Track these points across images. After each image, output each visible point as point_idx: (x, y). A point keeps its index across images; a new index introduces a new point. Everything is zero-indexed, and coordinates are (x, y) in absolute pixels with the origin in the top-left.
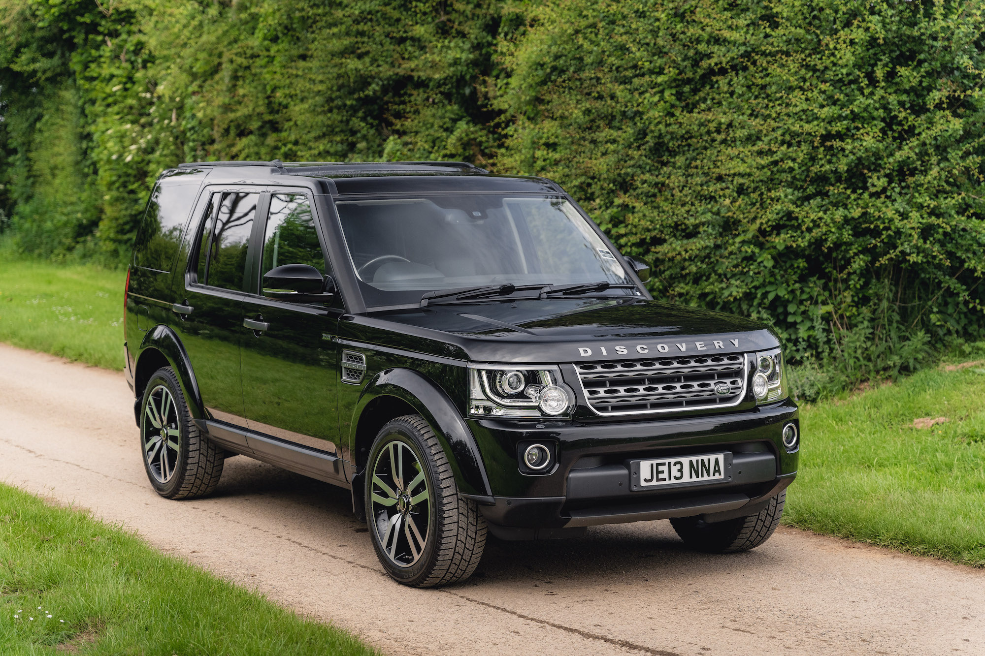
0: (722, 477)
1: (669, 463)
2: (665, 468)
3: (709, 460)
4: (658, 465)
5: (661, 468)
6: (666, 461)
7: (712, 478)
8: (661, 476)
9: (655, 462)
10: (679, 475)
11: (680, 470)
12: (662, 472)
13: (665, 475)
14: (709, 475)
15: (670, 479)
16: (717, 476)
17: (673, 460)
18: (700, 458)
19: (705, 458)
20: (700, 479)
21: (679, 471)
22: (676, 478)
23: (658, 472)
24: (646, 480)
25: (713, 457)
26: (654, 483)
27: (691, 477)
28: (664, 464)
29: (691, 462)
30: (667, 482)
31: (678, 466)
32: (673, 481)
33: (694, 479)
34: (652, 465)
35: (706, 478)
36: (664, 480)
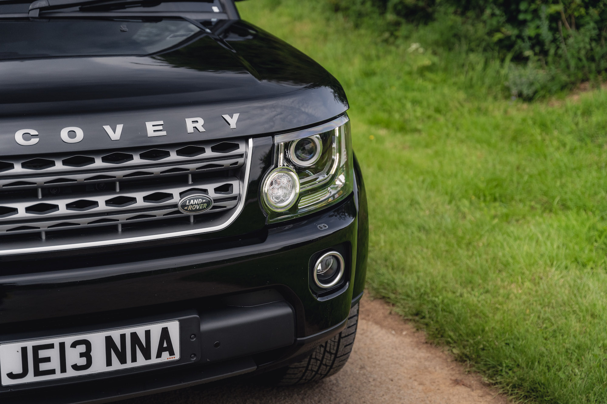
0: (177, 356)
1: (62, 346)
2: (54, 354)
3: (148, 333)
4: (36, 349)
5: (42, 354)
6: (56, 341)
7: (154, 360)
8: (43, 367)
9: (30, 344)
10: (83, 361)
11: (87, 355)
12: (48, 360)
13: (55, 364)
14: (147, 356)
15: (63, 369)
16: (166, 357)
17: (69, 340)
18: (128, 331)
19: (140, 330)
20: (130, 364)
21: (82, 355)
22: (76, 367)
23: (37, 361)
24: (11, 376)
25: (156, 329)
26: (30, 378)
27: (109, 363)
28: (51, 346)
29: (109, 341)
30: (58, 375)
31: (82, 348)
32: (71, 373)
33: (116, 365)
34: (24, 350)
35: (141, 361)
36: (53, 372)
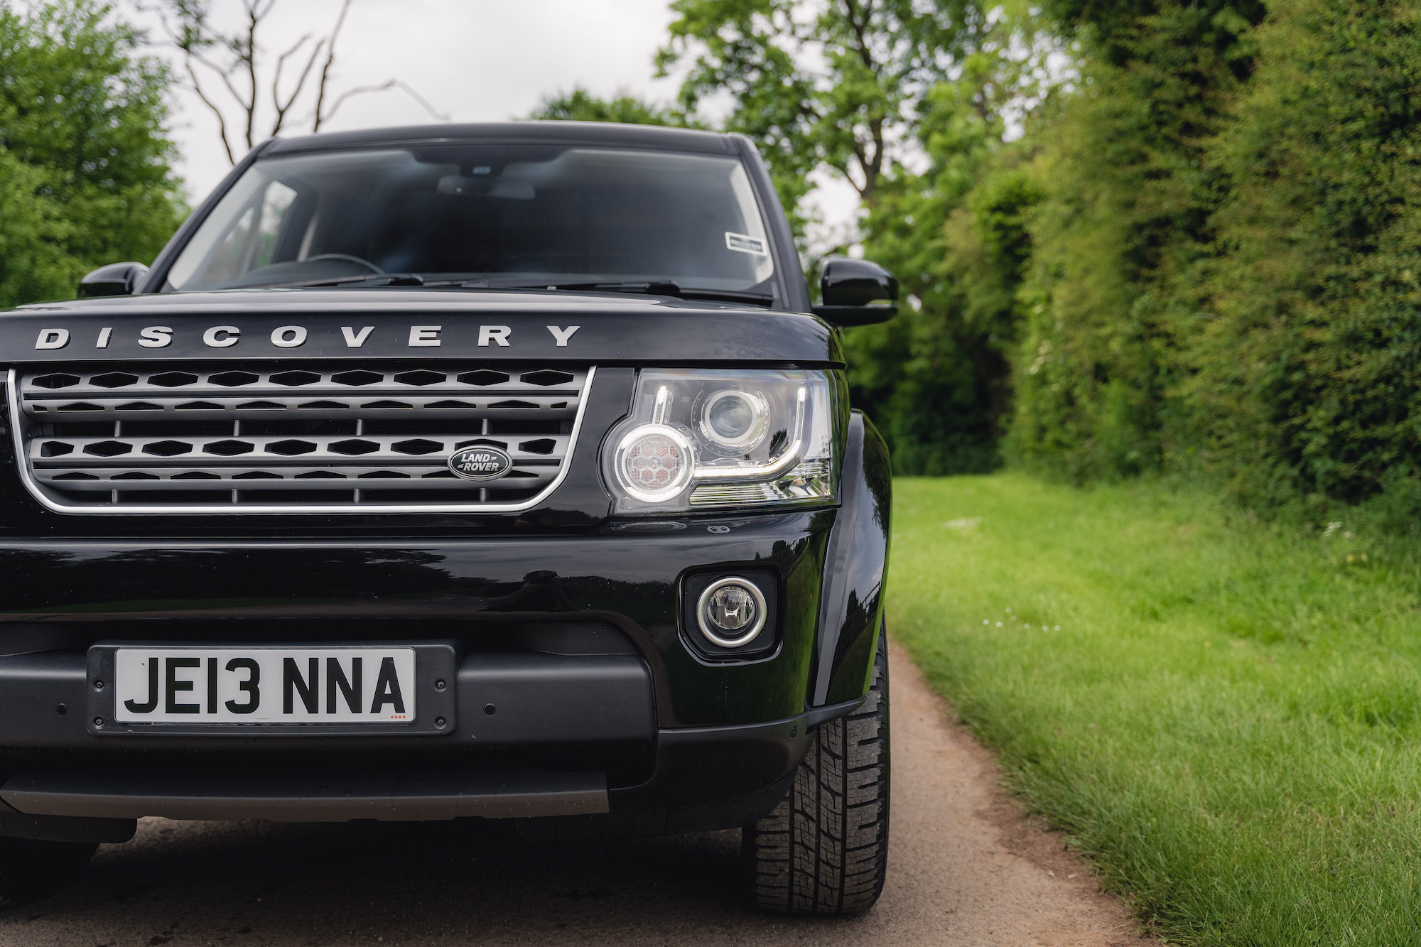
0: (409, 715)
1: (213, 663)
2: (198, 676)
3: (357, 663)
4: (172, 664)
5: (182, 674)
6: (204, 654)
7: (366, 716)
8: (181, 697)
9: (163, 654)
10: (244, 698)
11: (251, 686)
12: (188, 686)
13: (198, 695)
14: (356, 707)
15: (212, 708)
16: (388, 713)
17: (224, 655)
18: (323, 654)
19: (345, 656)
20: (322, 716)
21: (244, 686)
22: (232, 706)
23: (173, 686)
24: (131, 706)
25: (372, 657)
26: (159, 715)
27: (288, 708)
28: (194, 663)
29: (289, 665)
30: (203, 717)
31: (244, 674)
32: (224, 716)
33: (300, 714)
34: (153, 663)
35: (344, 714)
36: (194, 709)
